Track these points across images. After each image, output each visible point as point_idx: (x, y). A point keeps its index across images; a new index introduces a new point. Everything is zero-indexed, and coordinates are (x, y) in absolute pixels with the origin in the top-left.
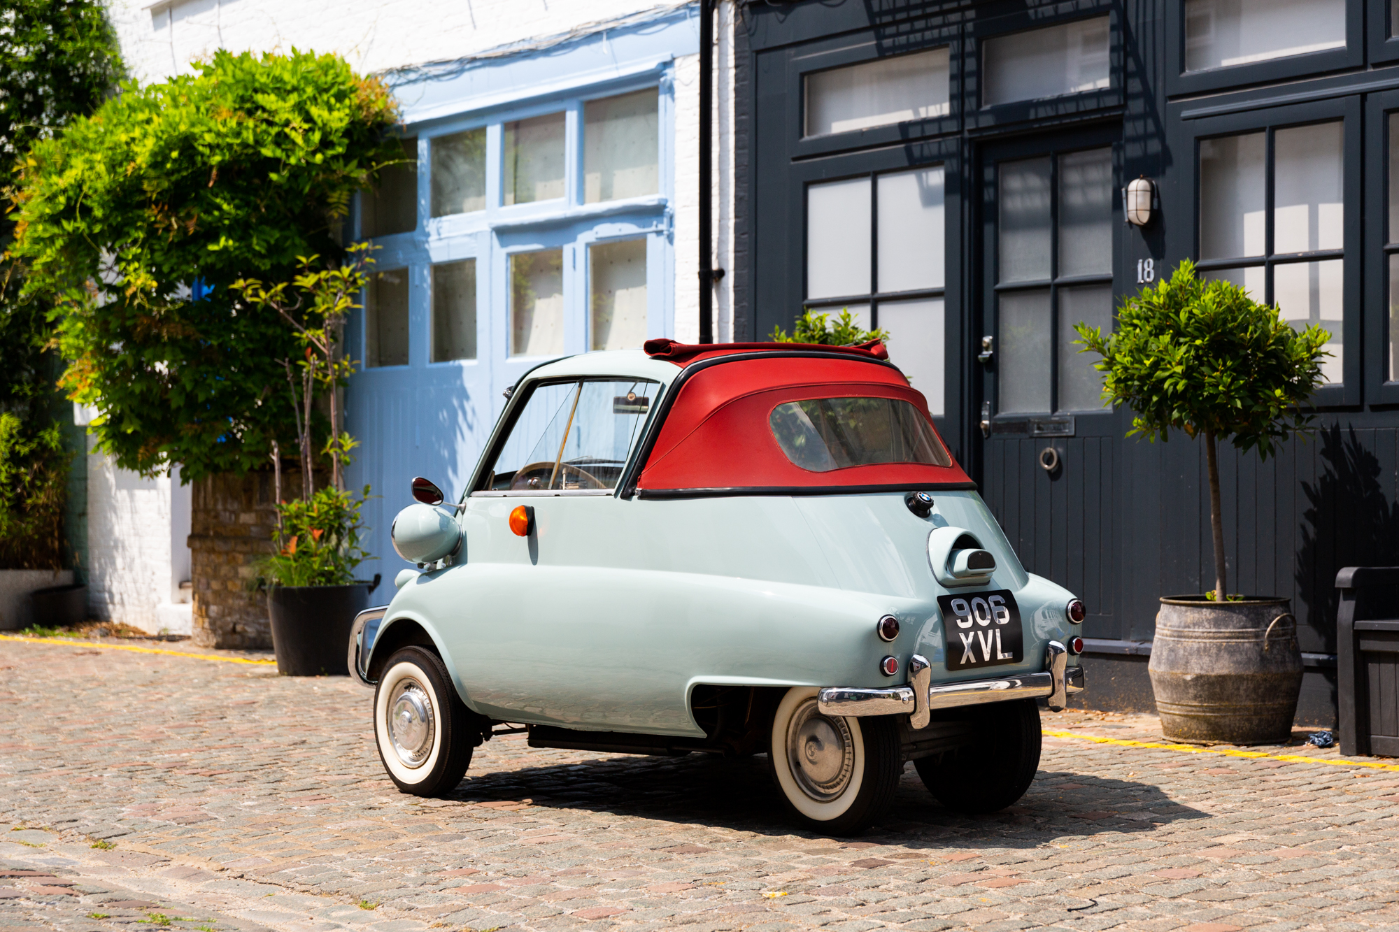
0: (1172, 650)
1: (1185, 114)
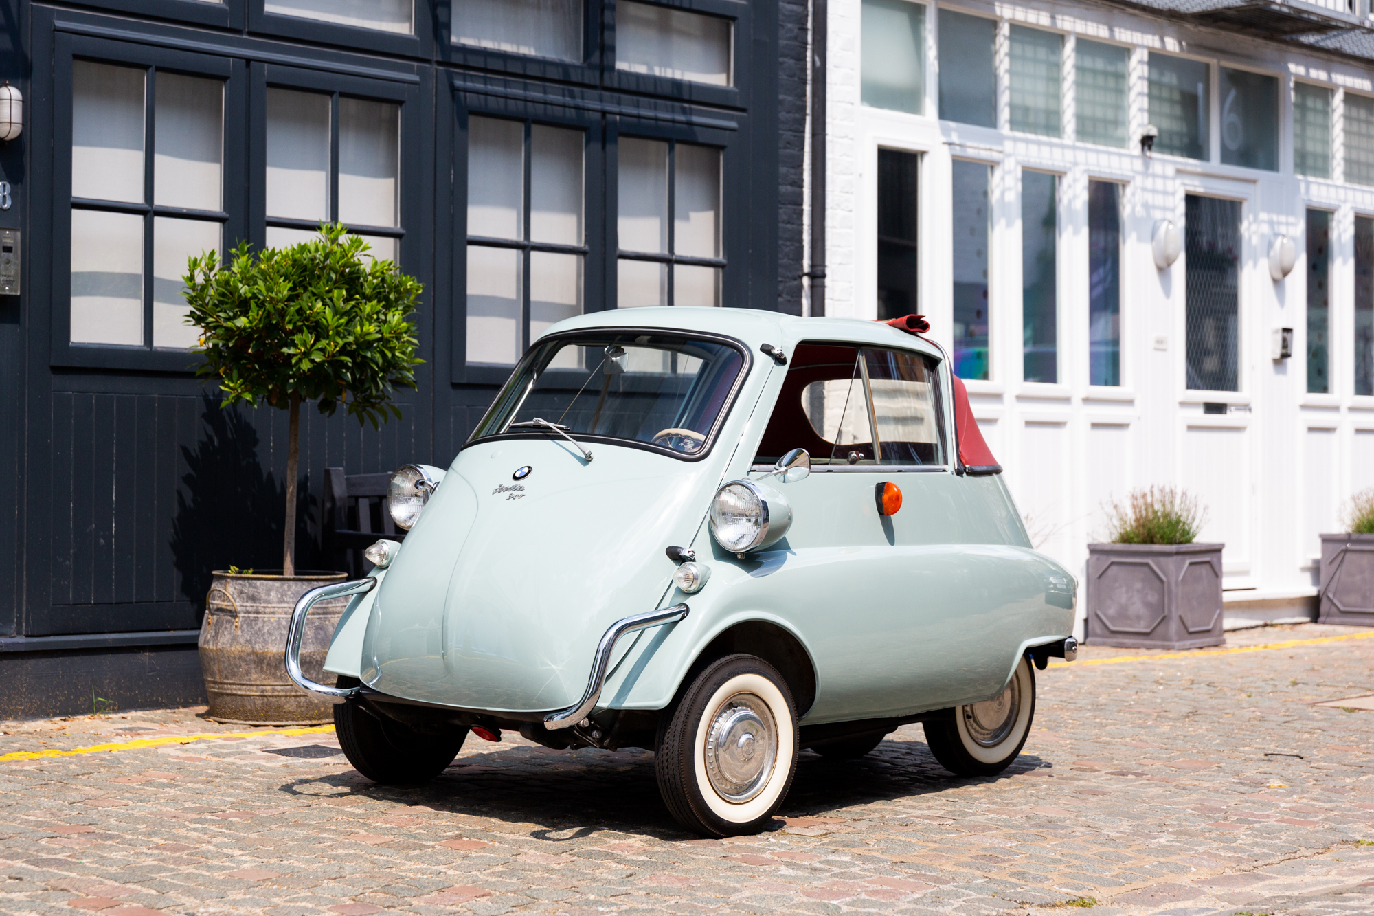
0: (318, 628)
1: (59, 24)
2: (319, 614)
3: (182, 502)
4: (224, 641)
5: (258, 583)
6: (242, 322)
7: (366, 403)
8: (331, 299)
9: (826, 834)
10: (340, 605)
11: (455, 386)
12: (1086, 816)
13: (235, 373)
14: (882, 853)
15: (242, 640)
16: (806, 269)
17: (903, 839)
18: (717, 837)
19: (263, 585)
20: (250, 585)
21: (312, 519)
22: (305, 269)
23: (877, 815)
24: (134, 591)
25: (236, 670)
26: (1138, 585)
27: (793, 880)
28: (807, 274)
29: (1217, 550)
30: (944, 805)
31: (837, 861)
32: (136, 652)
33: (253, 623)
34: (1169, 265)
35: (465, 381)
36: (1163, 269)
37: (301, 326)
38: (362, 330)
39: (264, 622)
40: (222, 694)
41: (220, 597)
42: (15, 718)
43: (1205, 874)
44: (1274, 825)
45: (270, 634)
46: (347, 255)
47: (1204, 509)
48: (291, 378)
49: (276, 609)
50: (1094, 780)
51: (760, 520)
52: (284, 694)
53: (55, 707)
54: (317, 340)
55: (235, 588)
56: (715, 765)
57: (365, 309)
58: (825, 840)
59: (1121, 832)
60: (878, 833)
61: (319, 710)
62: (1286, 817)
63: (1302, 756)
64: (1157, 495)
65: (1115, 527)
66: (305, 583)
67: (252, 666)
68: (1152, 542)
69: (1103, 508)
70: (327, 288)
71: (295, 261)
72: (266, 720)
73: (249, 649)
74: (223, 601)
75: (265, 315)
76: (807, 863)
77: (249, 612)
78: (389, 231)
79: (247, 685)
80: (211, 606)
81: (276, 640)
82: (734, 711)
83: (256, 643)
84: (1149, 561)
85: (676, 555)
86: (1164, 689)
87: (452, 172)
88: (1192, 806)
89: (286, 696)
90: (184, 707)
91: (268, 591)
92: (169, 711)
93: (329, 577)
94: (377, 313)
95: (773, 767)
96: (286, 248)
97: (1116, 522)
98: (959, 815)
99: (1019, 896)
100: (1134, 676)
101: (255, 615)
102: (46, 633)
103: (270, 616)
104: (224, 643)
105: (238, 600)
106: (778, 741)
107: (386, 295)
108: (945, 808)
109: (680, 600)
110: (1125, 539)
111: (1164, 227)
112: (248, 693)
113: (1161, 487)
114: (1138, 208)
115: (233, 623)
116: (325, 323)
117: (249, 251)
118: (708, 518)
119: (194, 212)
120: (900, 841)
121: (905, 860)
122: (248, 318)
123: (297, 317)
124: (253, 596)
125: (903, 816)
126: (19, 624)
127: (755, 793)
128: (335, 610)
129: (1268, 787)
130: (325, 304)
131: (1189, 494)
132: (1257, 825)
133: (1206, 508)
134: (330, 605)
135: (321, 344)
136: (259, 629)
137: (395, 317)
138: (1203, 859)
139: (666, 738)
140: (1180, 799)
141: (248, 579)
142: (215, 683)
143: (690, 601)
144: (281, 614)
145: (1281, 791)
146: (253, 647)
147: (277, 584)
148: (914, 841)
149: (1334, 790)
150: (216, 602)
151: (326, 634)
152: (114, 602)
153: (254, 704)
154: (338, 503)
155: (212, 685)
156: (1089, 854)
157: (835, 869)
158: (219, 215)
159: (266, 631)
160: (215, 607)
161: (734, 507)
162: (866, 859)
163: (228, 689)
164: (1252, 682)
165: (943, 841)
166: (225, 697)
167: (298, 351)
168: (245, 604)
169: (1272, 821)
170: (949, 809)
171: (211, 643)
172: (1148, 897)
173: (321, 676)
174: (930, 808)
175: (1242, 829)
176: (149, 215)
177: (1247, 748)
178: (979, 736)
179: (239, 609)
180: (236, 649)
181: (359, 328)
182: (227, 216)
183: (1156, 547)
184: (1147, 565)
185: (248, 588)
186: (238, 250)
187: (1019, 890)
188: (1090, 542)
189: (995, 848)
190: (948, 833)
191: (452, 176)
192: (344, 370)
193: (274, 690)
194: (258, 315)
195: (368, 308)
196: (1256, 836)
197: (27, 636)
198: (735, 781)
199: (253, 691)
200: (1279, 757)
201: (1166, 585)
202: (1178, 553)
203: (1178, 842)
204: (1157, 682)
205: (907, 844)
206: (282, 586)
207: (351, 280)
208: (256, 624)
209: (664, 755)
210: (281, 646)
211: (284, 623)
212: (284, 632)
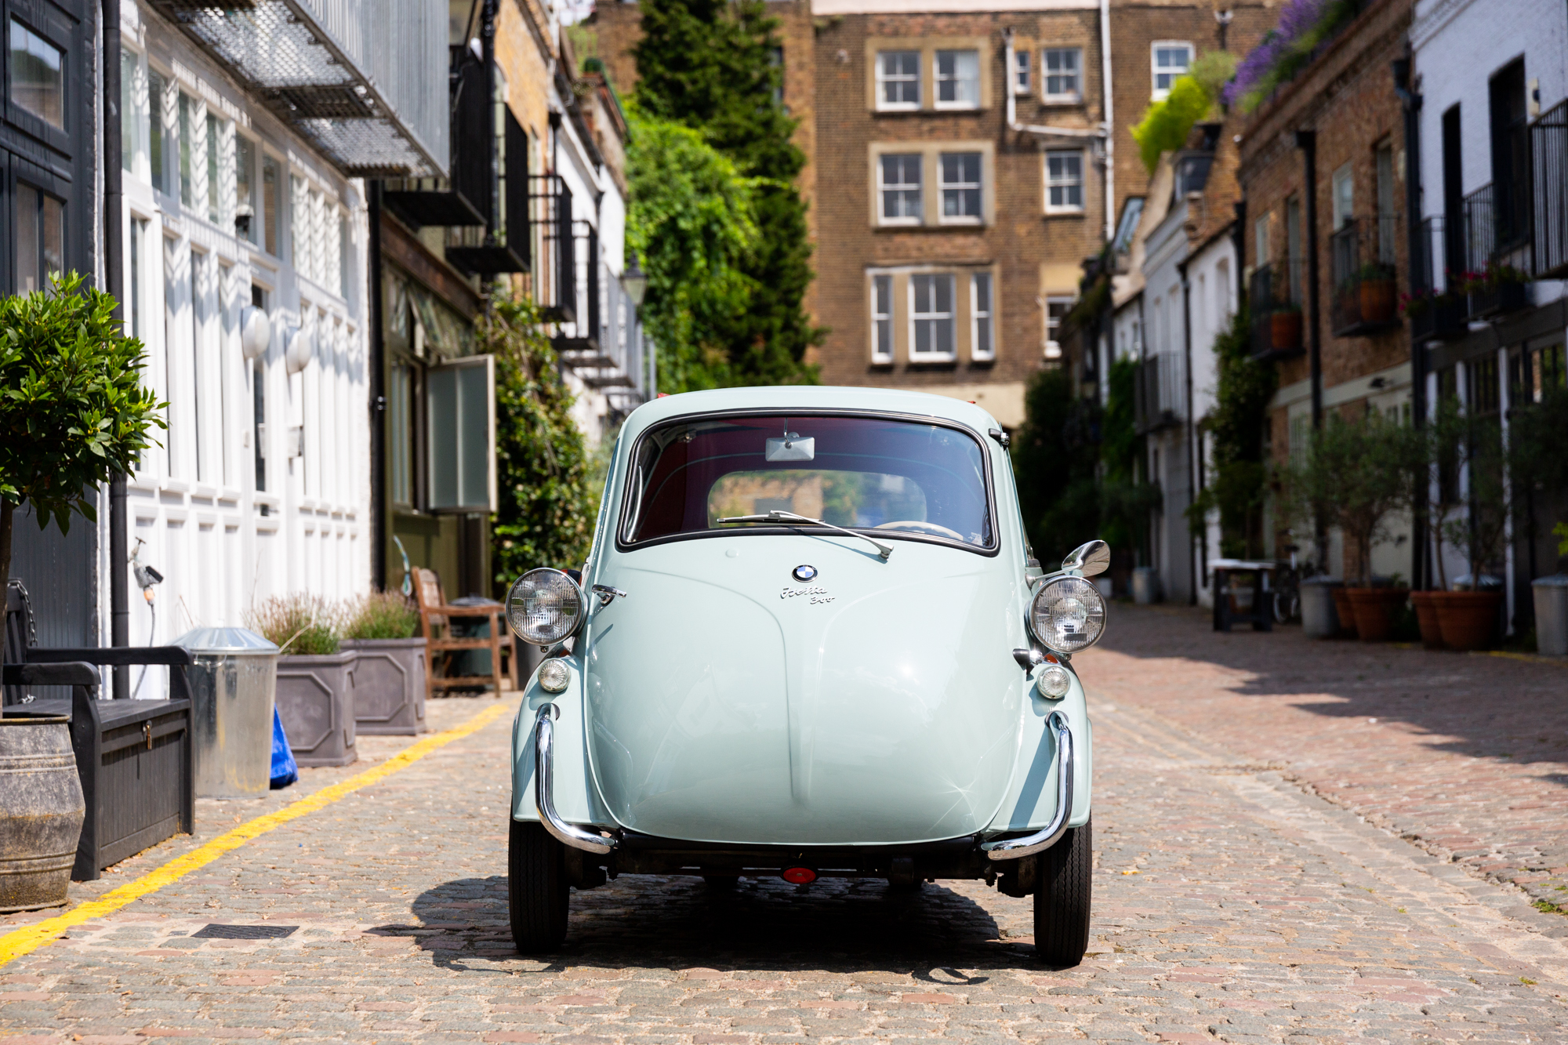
26: (298, 700)
33: (6, 781)
36: (246, 361)
39: (19, 778)
45: (29, 793)
49: (31, 761)
52: (40, 868)
67: (7, 835)
81: (36, 800)
83: (13, 805)
84: (312, 673)
91: (20, 738)
103: (26, 770)
136: (14, 787)
144: (37, 766)
146: (9, 812)
147: (28, 729)
153: (5, 884)
159: (23, 789)
183: (315, 658)
184: (308, 677)
199: (4, 868)
201: (332, 699)
210: (43, 807)
211: (42, 778)
212: (44, 790)
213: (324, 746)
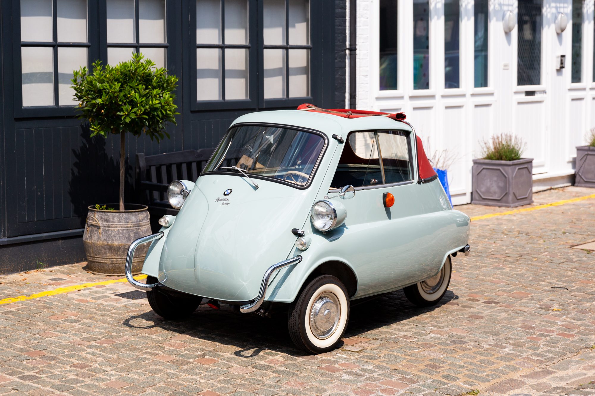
2: (136, 227)
3: (73, 174)
4: (94, 239)
5: (109, 214)
6: (99, 101)
7: (153, 131)
8: (138, 89)
9: (361, 350)
10: (145, 222)
11: (193, 112)
12: (474, 334)
13: (96, 122)
14: (387, 364)
15: (102, 239)
16: (348, 46)
17: (395, 354)
18: (314, 354)
19: (111, 215)
20: (105, 215)
21: (130, 176)
22: (126, 75)
23: (383, 336)
24: (54, 214)
25: (100, 252)
26: (495, 179)
27: (348, 382)
28: (348, 49)
29: (530, 162)
30: (412, 328)
31: (367, 369)
32: (55, 241)
33: (107, 232)
34: (510, 31)
35: (197, 109)
36: (508, 33)
37: (125, 102)
38: (152, 103)
39: (112, 231)
40: (94, 262)
41: (92, 219)
42: (4, 274)
43: (526, 372)
44: (555, 338)
45: (115, 236)
46: (145, 69)
47: (525, 144)
48: (121, 125)
49: (117, 225)
50: (477, 307)
51: (333, 217)
52: (121, 262)
53: (21, 267)
54: (133, 108)
55: (99, 216)
56: (314, 324)
57: (153, 93)
58: (362, 355)
59: (489, 345)
60: (384, 350)
61: (137, 268)
62: (561, 332)
63: (567, 288)
64: (504, 137)
65: (485, 152)
66: (130, 213)
67: (107, 250)
68: (501, 159)
69: (479, 143)
70: (136, 84)
71: (122, 73)
72: (114, 273)
73: (106, 243)
74: (94, 221)
75: (109, 98)
76: (354, 371)
77: (105, 227)
78: (162, 45)
79: (105, 258)
80: (88, 223)
81: (117, 239)
82: (322, 300)
83: (109, 240)
84: (500, 168)
85: (295, 232)
86: (507, 237)
87: (190, 16)
88: (520, 325)
89: (122, 263)
90: (77, 263)
91: (114, 217)
92: (70, 265)
93: (140, 210)
94: (159, 94)
95: (339, 322)
96: (118, 65)
97: (485, 150)
98: (419, 336)
99: (446, 391)
100: (494, 229)
101: (108, 228)
102: (16, 235)
103: (115, 228)
104: (94, 240)
105: (100, 221)
106: (341, 311)
107: (162, 86)
108: (413, 330)
109: (298, 253)
110: (489, 157)
111: (508, 13)
112: (106, 262)
113: (506, 134)
114: (497, 6)
115: (98, 231)
116: (136, 101)
117: (100, 64)
118: (310, 215)
119: (75, 44)
120: (394, 355)
121: (396, 368)
122: (102, 99)
123: (124, 98)
124: (107, 219)
125: (395, 336)
126: (4, 232)
127: (331, 334)
128: (143, 224)
129: (553, 310)
130: (135, 92)
131: (518, 137)
132: (548, 338)
133: (526, 143)
134: (141, 223)
135: (134, 110)
136: (110, 234)
137: (167, 96)
138: (525, 362)
139: (292, 314)
140: (515, 320)
141: (105, 212)
142: (91, 257)
143: (302, 254)
144: (119, 227)
145: (559, 313)
146: (107, 242)
147: (117, 214)
148: (400, 355)
149: (582, 312)
150: (90, 221)
151: (139, 235)
152: (45, 219)
153: (109, 266)
154: (142, 170)
155: (90, 257)
156: (475, 361)
157: (366, 374)
158: (87, 44)
159: (113, 235)
160: (90, 224)
161: (322, 212)
162: (379, 367)
163: (97, 260)
164: (545, 232)
165: (413, 355)
166: (96, 263)
167: (124, 114)
168: (103, 223)
169: (554, 335)
170: (415, 331)
171: (89, 239)
172: (501, 388)
173: (137, 254)
174: (406, 331)
175: (542, 341)
176: (55, 47)
177: (543, 283)
178: (428, 290)
179: (101, 225)
180: (100, 243)
181: (151, 102)
182: (90, 44)
183: (503, 162)
184: (499, 170)
185: (105, 216)
186: (95, 63)
187: (446, 386)
188: (474, 158)
189: (435, 359)
190: (415, 349)
191: (190, 18)
192: (145, 121)
193: (117, 261)
194: (106, 97)
195: (155, 92)
196: (548, 345)
197: (8, 237)
198: (322, 330)
199: (108, 261)
200: (557, 288)
201: (507, 179)
202: (513, 165)
203: (514, 350)
204: (503, 233)
205: (397, 357)
206: (119, 215)
207: (147, 79)
208: (108, 232)
209: (292, 322)
210: (120, 242)
211: (121, 231)
212: (121, 235)
213: (504, 199)
